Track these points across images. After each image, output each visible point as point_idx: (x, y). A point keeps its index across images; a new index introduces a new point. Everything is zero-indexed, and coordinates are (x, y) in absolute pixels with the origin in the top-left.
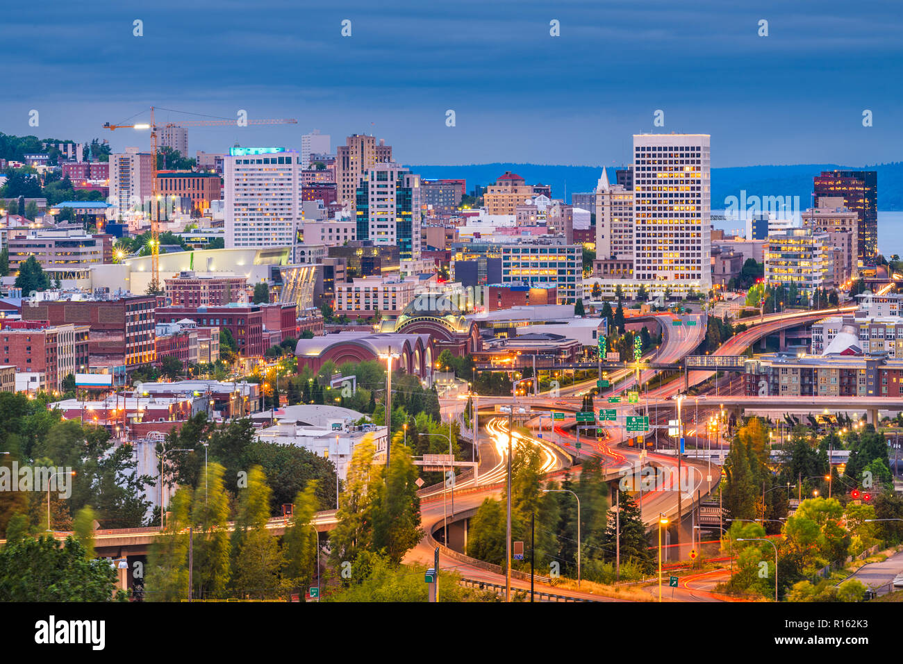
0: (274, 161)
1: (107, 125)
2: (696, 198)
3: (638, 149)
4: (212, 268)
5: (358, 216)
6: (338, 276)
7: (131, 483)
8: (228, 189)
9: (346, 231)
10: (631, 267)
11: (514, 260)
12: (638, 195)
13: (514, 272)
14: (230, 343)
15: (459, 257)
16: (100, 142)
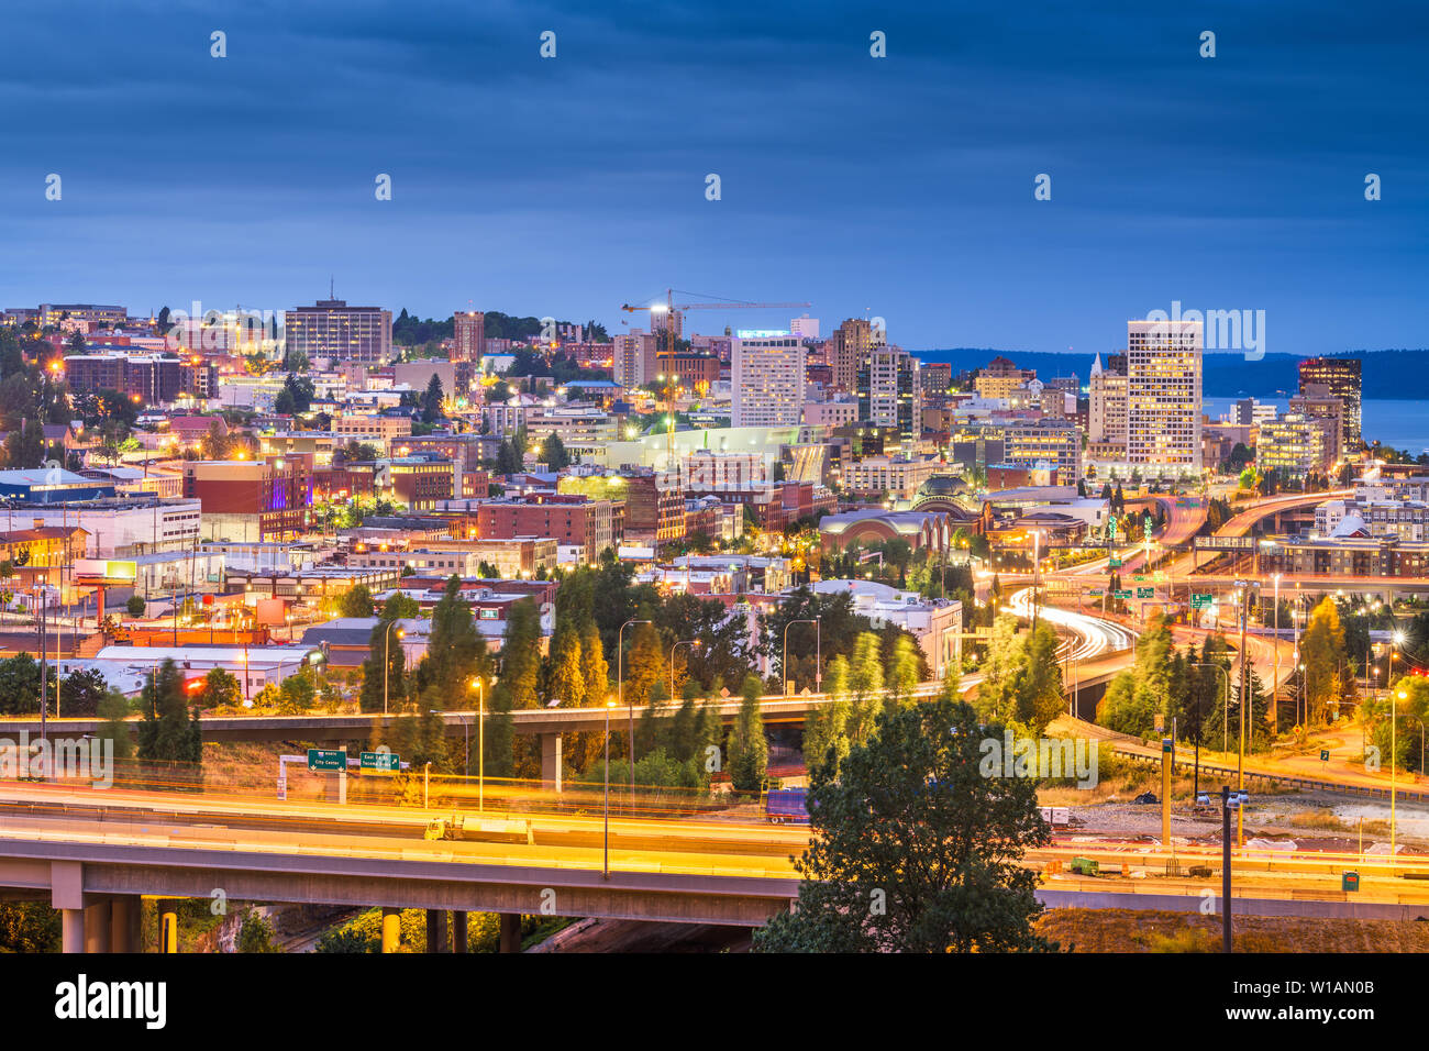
0: (780, 344)
1: (626, 307)
2: (1188, 384)
3: (1132, 335)
4: (725, 447)
5: (860, 398)
6: (845, 455)
7: (743, 653)
8: (735, 372)
9: (845, 412)
10: (1124, 449)
11: (1016, 441)
12: (1132, 380)
13: (1017, 454)
14: (752, 520)
15: (958, 438)
16: (596, 324)
